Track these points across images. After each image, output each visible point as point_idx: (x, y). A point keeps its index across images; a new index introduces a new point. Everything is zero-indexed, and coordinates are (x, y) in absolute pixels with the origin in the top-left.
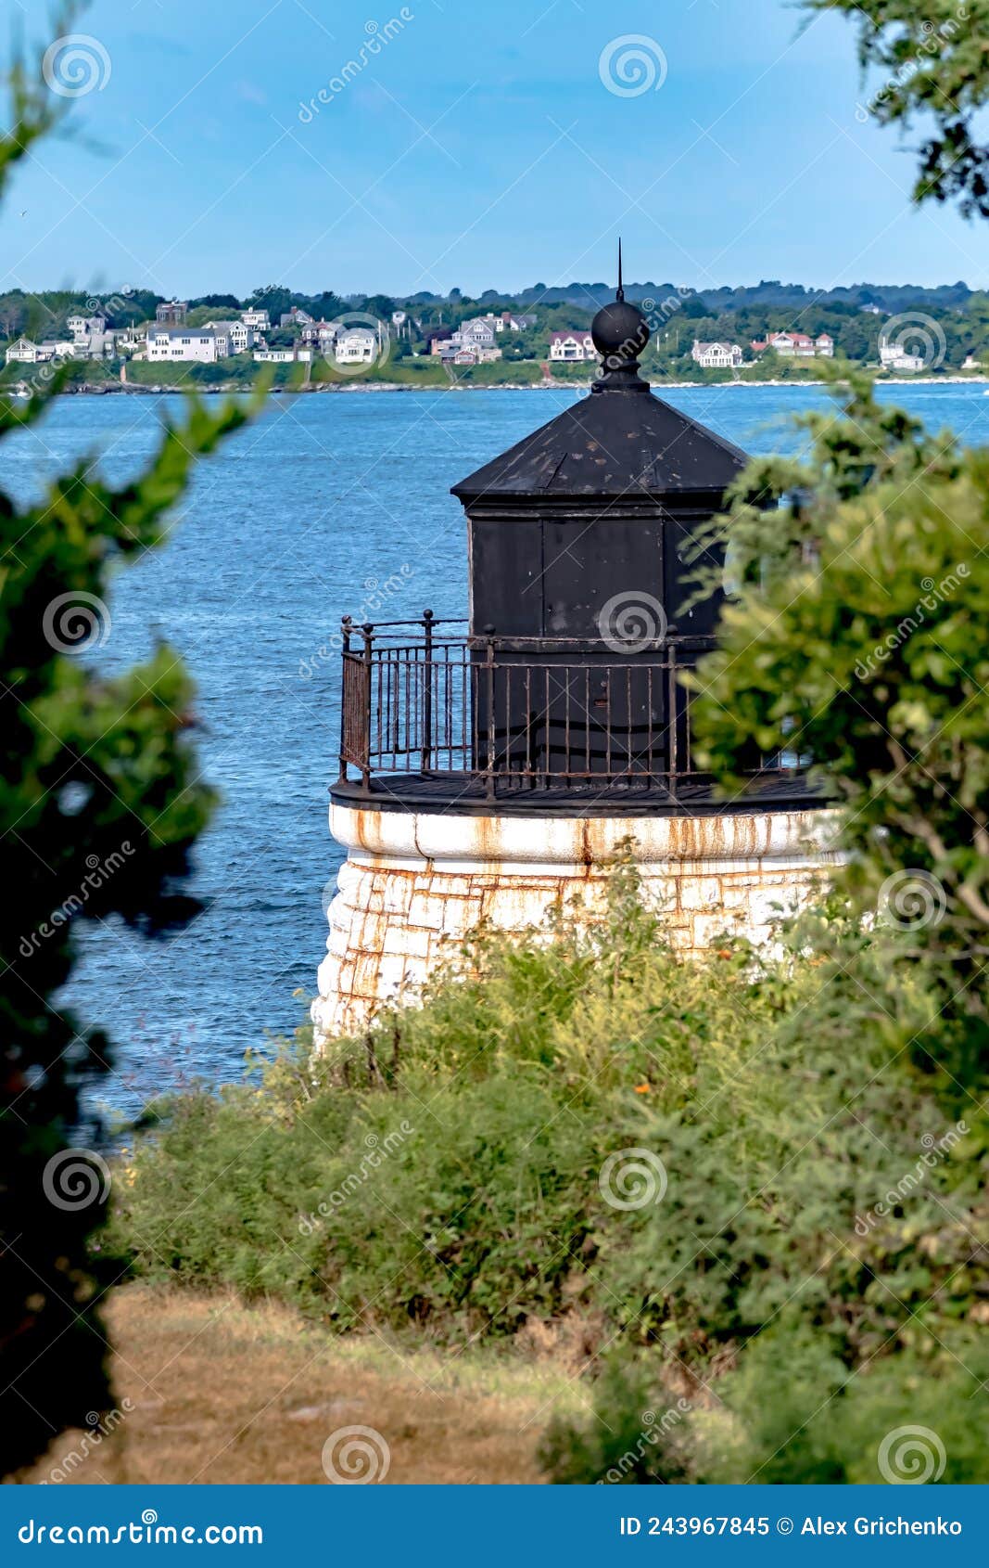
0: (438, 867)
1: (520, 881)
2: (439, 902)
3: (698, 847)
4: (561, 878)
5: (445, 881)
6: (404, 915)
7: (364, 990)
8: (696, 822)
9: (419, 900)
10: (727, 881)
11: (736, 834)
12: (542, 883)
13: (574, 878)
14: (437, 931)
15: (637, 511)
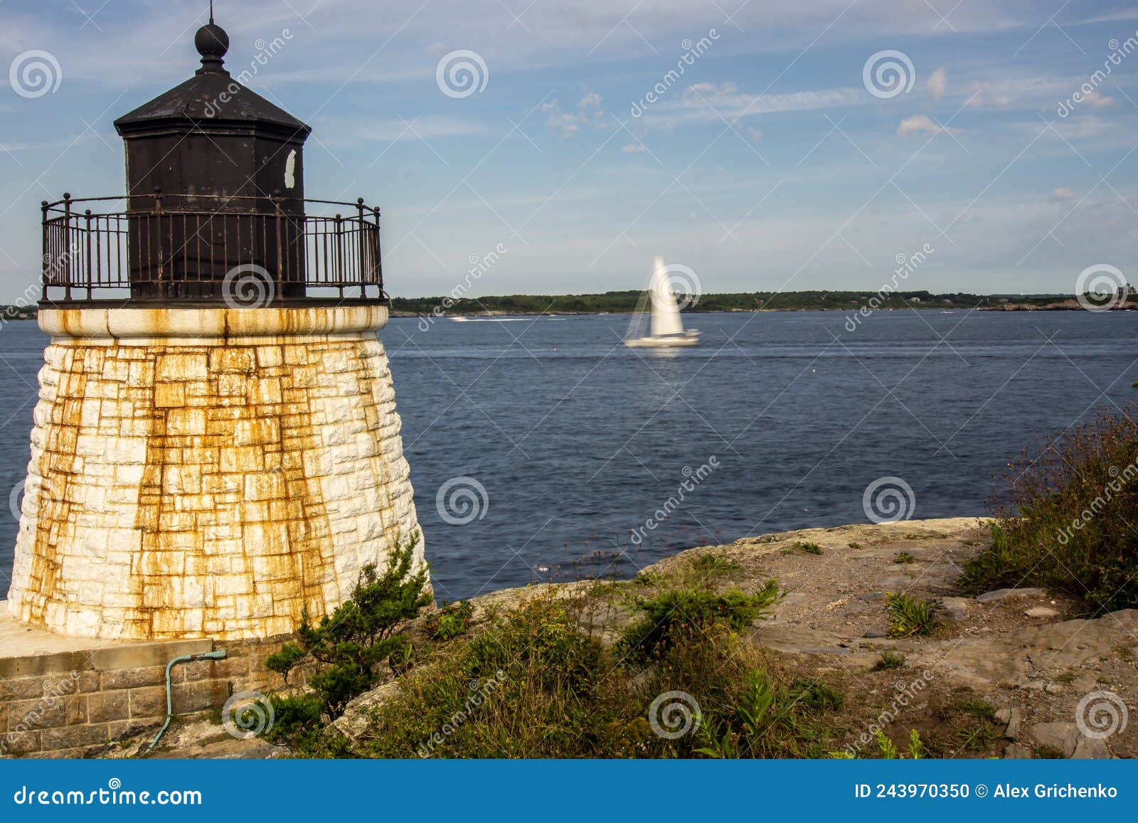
0: (122, 342)
1: (181, 349)
2: (123, 364)
3: (296, 326)
4: (208, 347)
5: (128, 351)
6: (98, 373)
7: (72, 421)
8: (295, 311)
9: (109, 365)
10: (310, 348)
11: (317, 319)
12: (196, 350)
13: (217, 347)
14: (124, 382)
15: (239, 132)
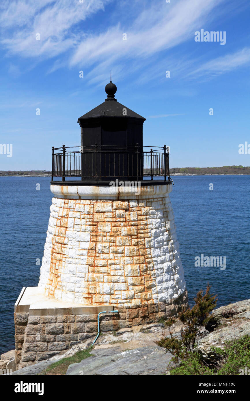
1: (103, 201)
2: (83, 206)
3: (143, 192)
4: (112, 200)
5: (84, 201)
6: (74, 209)
7: (64, 225)
8: (143, 187)
9: (77, 206)
10: (147, 200)
12: (108, 201)
13: (115, 200)
14: (83, 212)
